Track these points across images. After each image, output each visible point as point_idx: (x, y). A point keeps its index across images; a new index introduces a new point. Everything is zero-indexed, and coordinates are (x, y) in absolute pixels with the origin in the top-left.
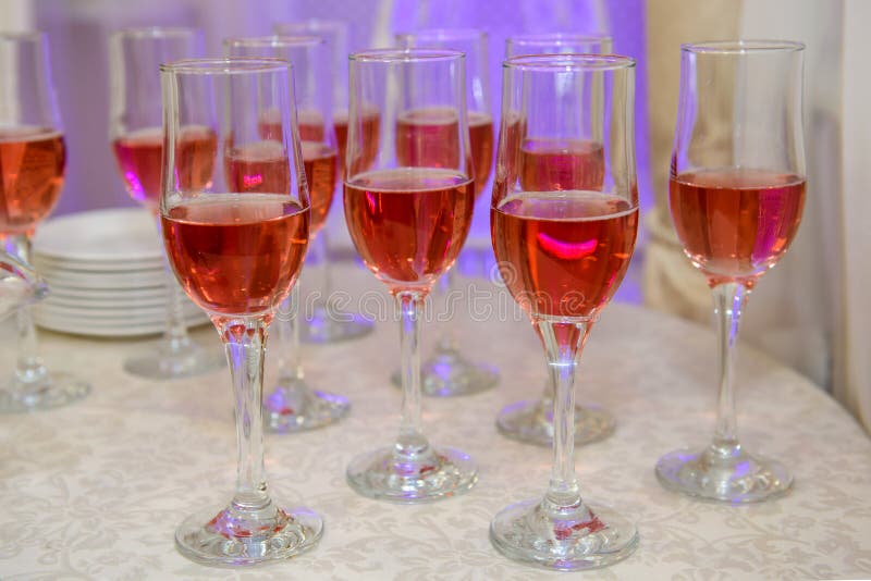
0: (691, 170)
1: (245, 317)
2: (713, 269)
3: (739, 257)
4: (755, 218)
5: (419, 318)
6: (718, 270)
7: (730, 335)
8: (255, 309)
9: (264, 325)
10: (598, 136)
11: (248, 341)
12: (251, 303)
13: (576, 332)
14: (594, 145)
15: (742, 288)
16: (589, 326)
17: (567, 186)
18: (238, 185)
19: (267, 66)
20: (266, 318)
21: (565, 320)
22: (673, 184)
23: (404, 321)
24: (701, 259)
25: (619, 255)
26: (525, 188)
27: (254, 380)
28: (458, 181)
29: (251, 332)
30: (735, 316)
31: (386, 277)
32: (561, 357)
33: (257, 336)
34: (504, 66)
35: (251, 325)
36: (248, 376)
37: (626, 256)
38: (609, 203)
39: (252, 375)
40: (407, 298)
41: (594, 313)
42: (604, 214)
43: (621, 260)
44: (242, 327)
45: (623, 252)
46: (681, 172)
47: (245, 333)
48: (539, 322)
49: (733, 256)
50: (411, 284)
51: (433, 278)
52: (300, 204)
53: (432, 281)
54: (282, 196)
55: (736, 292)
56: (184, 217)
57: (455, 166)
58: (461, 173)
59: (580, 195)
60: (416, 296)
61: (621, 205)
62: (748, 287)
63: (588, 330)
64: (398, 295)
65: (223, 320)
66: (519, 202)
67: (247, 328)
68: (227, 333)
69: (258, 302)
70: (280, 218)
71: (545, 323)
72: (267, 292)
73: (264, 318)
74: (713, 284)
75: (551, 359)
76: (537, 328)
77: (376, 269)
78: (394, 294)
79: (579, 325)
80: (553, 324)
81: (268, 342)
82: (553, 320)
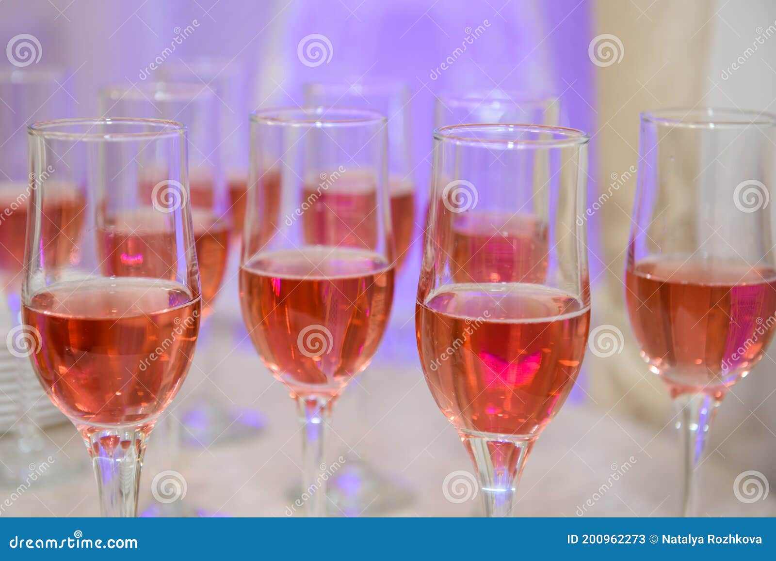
0: (651, 259)
1: (119, 427)
2: (674, 377)
3: (707, 362)
4: (726, 325)
5: (326, 426)
6: (682, 379)
7: (694, 449)
8: (132, 418)
9: (141, 435)
10: (542, 212)
11: (122, 455)
12: (129, 411)
13: (516, 451)
14: (537, 224)
15: (710, 400)
16: (530, 445)
17: (506, 277)
18: (114, 267)
19: (154, 130)
20: (143, 429)
21: (501, 437)
22: (629, 276)
23: (308, 431)
24: (662, 364)
25: (566, 363)
26: (458, 279)
27: (127, 495)
28: (377, 265)
29: (126, 444)
30: (701, 431)
31: (289, 378)
32: (496, 481)
33: (133, 448)
34: (436, 138)
35: (127, 436)
36: (121, 493)
37: (575, 363)
38: (556, 300)
39: (125, 492)
40: (312, 404)
41: (538, 430)
42: (549, 314)
43: (570, 369)
44: (116, 439)
45: (571, 359)
46: (639, 261)
47: (119, 446)
48: (472, 440)
49: (699, 362)
50: (317, 387)
51: (345, 380)
52: (189, 292)
53: (342, 383)
54: (166, 282)
55: (703, 404)
56: (49, 306)
57: (372, 246)
58: (380, 255)
59: (520, 289)
60: (323, 401)
61: (570, 304)
62: (717, 399)
63: (528, 452)
64: (302, 400)
65: (91, 430)
66: (450, 296)
67: (121, 440)
68: (96, 445)
69: (137, 410)
70: (165, 311)
71: (478, 440)
72: (148, 399)
73: (142, 428)
74: (675, 393)
75: (484, 484)
76: (468, 446)
77: (274, 367)
78: (297, 399)
79: (518, 444)
80: (488, 442)
81: (147, 456)
82: (488, 437)
